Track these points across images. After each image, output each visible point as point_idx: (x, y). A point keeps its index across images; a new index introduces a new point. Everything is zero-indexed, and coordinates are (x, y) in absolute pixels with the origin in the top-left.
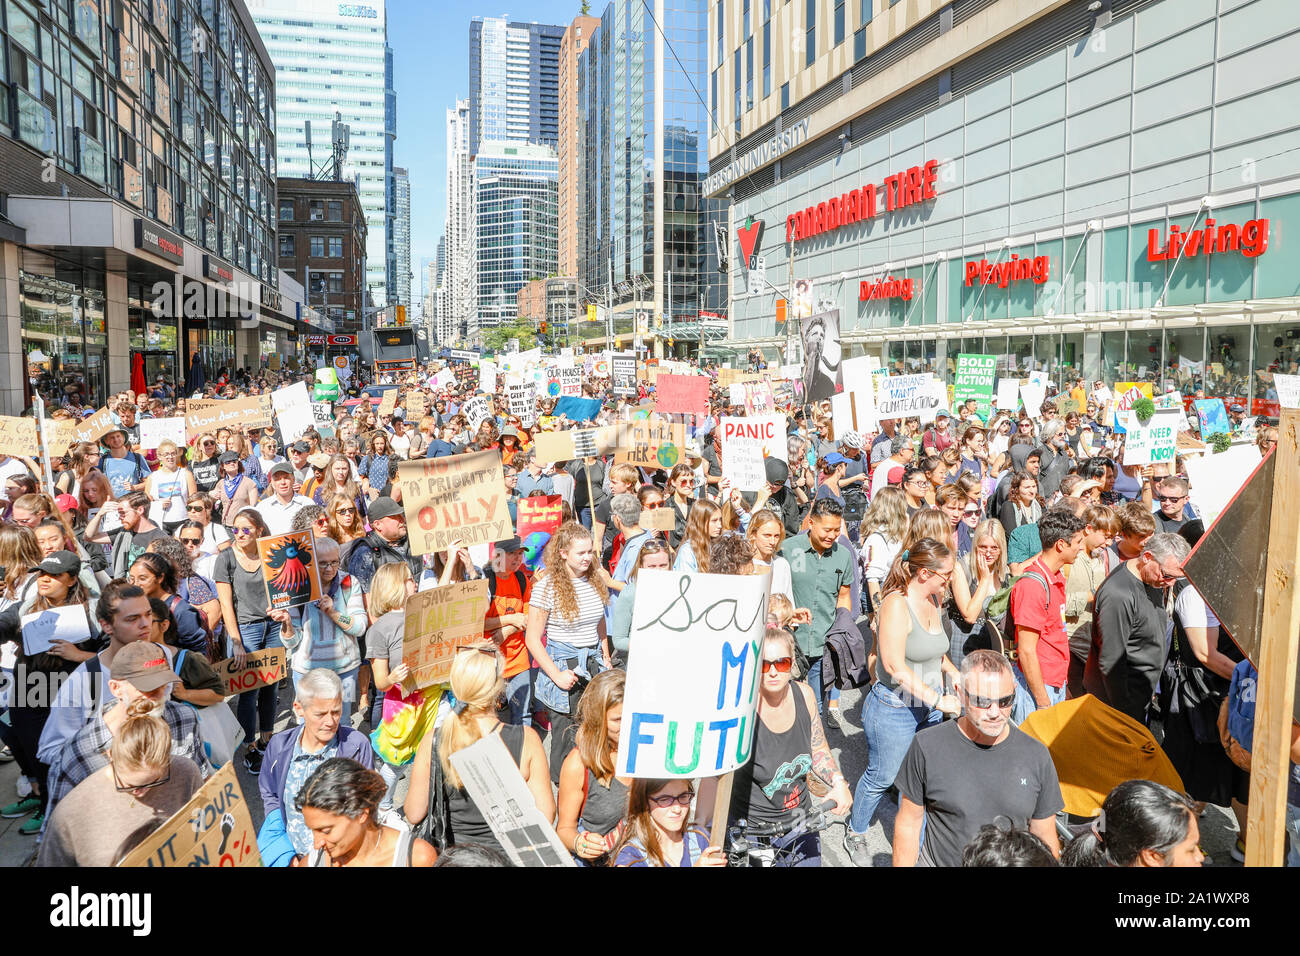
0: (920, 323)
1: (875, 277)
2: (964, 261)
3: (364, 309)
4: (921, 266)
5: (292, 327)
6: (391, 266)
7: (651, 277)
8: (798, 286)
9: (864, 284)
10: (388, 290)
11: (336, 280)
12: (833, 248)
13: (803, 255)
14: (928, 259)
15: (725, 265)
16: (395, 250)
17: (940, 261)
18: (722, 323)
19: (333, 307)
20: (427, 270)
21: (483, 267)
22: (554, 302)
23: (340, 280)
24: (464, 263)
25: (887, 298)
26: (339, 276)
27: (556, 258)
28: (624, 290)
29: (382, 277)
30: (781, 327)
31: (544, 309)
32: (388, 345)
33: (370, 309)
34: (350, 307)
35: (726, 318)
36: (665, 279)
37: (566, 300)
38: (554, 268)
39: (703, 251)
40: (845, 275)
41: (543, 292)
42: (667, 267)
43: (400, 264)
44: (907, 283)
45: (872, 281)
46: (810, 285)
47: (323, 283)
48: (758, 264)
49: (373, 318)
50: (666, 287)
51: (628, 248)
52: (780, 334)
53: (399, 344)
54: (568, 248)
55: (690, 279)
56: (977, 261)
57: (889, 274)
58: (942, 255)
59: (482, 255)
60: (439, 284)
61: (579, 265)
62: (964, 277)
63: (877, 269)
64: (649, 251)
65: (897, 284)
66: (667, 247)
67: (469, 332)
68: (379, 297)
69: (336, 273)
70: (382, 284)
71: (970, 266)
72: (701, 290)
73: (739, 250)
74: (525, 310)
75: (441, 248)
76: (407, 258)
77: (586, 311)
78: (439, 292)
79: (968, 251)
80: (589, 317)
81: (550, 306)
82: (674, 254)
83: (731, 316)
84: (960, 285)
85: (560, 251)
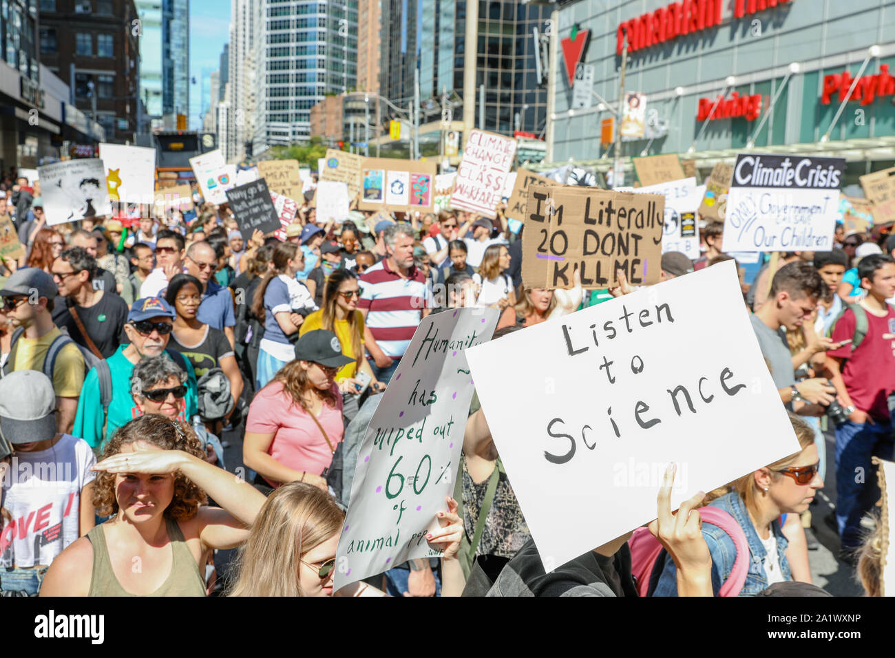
0: (765, 144)
1: (715, 94)
2: (822, 76)
3: (139, 117)
4: (769, 81)
5: (57, 130)
6: (168, 74)
7: (461, 95)
8: (630, 100)
9: (703, 102)
10: (164, 99)
11: (105, 83)
12: (669, 60)
13: (634, 69)
14: (777, 73)
15: (545, 81)
16: (173, 57)
17: (792, 76)
18: (540, 145)
19: (102, 114)
20: (208, 81)
21: (273, 79)
22: (352, 120)
23: (111, 84)
24: (252, 75)
25: (729, 117)
26: (109, 79)
27: (354, 72)
28: (431, 109)
29: (157, 85)
30: (608, 149)
31: (341, 127)
32: (171, 150)
33: (145, 117)
34: (122, 115)
35: (544, 139)
36: (477, 99)
37: (365, 119)
38: (352, 83)
39: (520, 64)
40: (680, 91)
41: (339, 108)
42: (479, 82)
43: (178, 73)
44: (753, 100)
45: (714, 99)
46: (644, 99)
47: (91, 85)
48: (586, 75)
49: (148, 125)
50: (477, 107)
51: (436, 61)
52: (604, 157)
53: (183, 150)
54: (369, 61)
55: (505, 99)
56: (838, 75)
57: (733, 91)
58: (795, 68)
59: (273, 66)
60: (222, 98)
61: (382, 81)
62: (820, 92)
63: (717, 85)
64: (459, 64)
65: (741, 102)
66: (480, 61)
67: (255, 152)
68: (155, 106)
69: (107, 75)
70: (157, 93)
71: (829, 80)
72: (516, 110)
73: (562, 65)
74: (319, 130)
75: (224, 58)
76: (186, 66)
77: (387, 131)
78: (223, 106)
79: (826, 63)
80: (391, 138)
81: (347, 126)
82: (487, 69)
83: (551, 137)
84: (814, 102)
85: (359, 65)
